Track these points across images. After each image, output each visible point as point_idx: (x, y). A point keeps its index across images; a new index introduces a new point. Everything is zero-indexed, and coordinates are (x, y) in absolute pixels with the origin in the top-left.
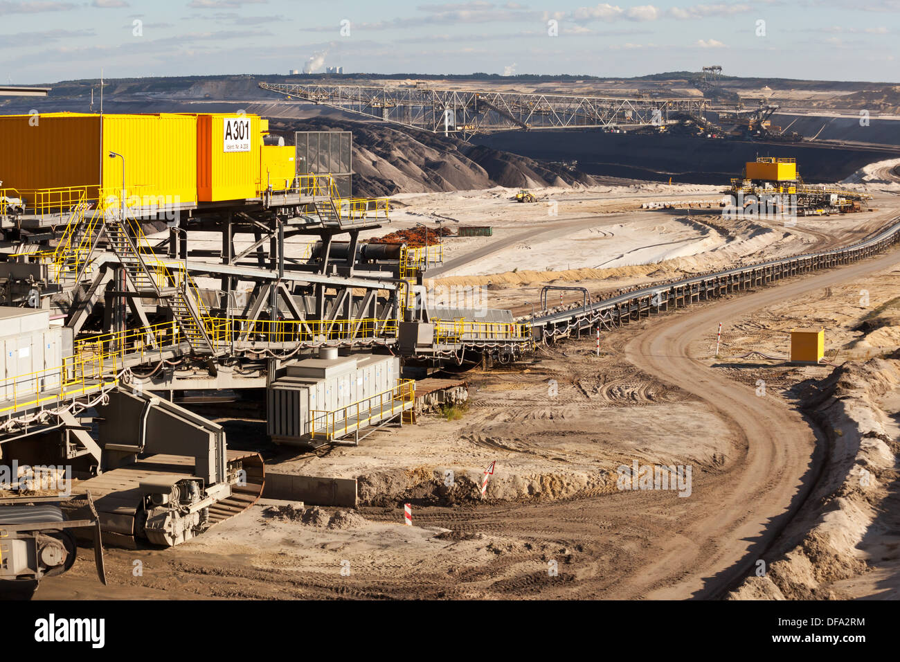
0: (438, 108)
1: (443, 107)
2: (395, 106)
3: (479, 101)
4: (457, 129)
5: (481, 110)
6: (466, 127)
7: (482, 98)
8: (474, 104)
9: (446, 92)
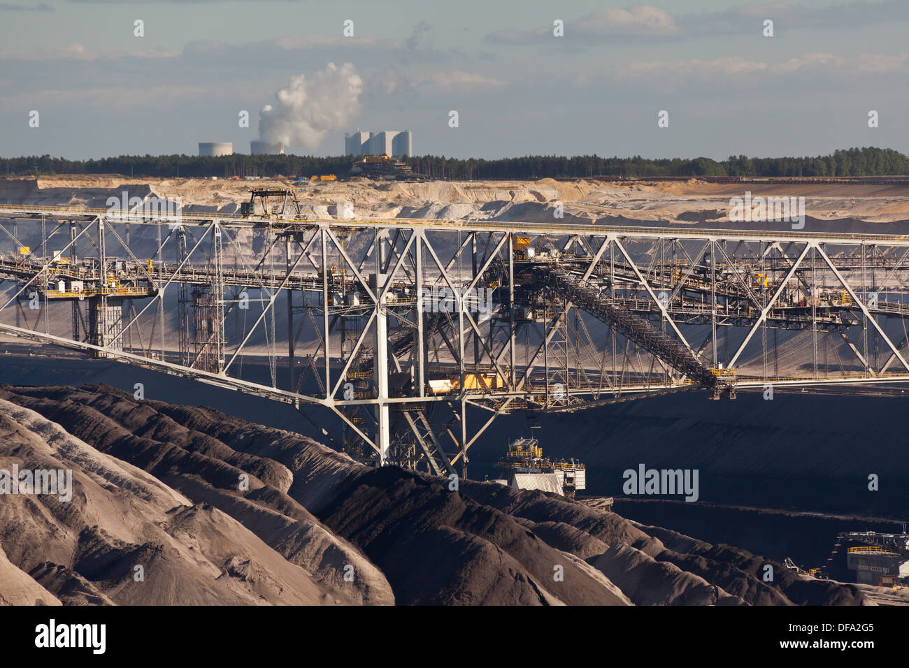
0: (347, 300)
1: (365, 298)
2: (153, 294)
3: (524, 268)
4: (429, 391)
5: (535, 307)
6: (470, 381)
7: (543, 257)
8: (506, 281)
9: (384, 234)
